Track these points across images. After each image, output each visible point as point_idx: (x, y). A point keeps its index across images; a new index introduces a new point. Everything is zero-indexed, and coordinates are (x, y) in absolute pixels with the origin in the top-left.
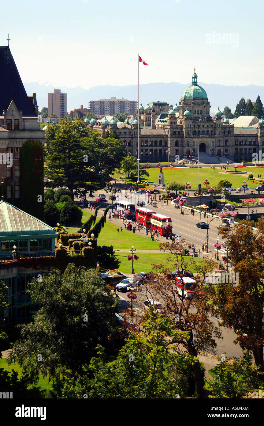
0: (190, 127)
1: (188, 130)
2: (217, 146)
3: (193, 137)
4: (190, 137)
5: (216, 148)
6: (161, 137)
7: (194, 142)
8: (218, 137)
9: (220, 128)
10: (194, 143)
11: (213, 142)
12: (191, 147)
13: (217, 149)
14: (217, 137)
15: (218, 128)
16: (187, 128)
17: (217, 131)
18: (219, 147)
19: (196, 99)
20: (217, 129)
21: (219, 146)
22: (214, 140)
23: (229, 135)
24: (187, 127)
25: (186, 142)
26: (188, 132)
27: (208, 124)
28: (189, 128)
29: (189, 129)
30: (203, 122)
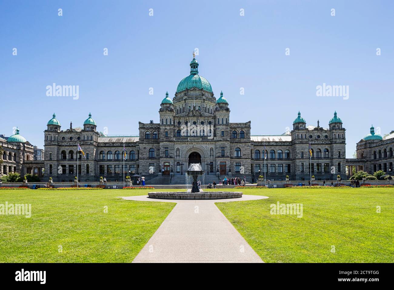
0: (168, 123)
1: (166, 129)
2: (219, 157)
3: (174, 142)
4: (169, 141)
5: (217, 159)
6: (132, 146)
7: (178, 149)
8: (220, 141)
9: (223, 124)
10: (178, 152)
11: (211, 149)
12: (171, 157)
13: (219, 161)
14: (218, 141)
15: (220, 125)
16: (164, 125)
17: (217, 130)
18: (222, 158)
19: (192, 89)
20: (217, 127)
21: (223, 156)
22: (213, 146)
23: (242, 140)
24: (164, 123)
25: (162, 149)
26: (167, 132)
27: (203, 120)
28: (169, 125)
29: (168, 128)
30: (194, 116)
